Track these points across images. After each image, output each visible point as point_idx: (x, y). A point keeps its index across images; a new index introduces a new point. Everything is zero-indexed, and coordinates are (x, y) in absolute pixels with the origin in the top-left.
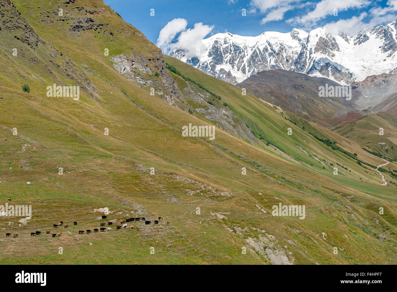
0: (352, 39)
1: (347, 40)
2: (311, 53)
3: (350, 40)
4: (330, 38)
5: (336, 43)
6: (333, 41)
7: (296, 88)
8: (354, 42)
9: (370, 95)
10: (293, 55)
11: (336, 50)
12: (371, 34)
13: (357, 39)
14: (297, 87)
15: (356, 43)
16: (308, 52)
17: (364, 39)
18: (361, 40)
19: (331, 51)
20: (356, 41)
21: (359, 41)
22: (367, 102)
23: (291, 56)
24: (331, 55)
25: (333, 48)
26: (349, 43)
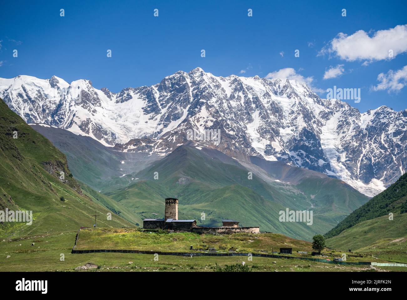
0: (115, 96)
1: (109, 97)
2: (70, 106)
3: (113, 97)
4: (93, 92)
5: (98, 99)
6: (95, 96)
7: (61, 146)
8: (117, 99)
9: (133, 159)
10: (50, 105)
11: (98, 106)
12: (134, 93)
13: (120, 96)
14: (61, 144)
15: (118, 100)
16: (68, 104)
17: (127, 97)
18: (124, 98)
19: (92, 106)
20: (119, 99)
21: (122, 99)
22: (130, 167)
23: (48, 106)
24: (92, 110)
25: (94, 103)
26: (111, 100)
